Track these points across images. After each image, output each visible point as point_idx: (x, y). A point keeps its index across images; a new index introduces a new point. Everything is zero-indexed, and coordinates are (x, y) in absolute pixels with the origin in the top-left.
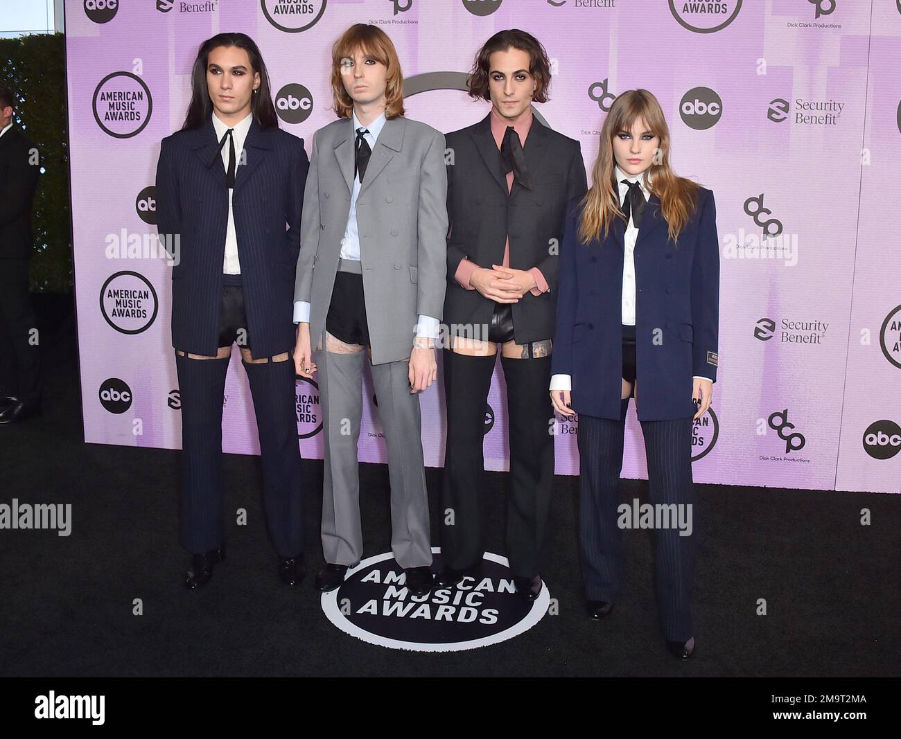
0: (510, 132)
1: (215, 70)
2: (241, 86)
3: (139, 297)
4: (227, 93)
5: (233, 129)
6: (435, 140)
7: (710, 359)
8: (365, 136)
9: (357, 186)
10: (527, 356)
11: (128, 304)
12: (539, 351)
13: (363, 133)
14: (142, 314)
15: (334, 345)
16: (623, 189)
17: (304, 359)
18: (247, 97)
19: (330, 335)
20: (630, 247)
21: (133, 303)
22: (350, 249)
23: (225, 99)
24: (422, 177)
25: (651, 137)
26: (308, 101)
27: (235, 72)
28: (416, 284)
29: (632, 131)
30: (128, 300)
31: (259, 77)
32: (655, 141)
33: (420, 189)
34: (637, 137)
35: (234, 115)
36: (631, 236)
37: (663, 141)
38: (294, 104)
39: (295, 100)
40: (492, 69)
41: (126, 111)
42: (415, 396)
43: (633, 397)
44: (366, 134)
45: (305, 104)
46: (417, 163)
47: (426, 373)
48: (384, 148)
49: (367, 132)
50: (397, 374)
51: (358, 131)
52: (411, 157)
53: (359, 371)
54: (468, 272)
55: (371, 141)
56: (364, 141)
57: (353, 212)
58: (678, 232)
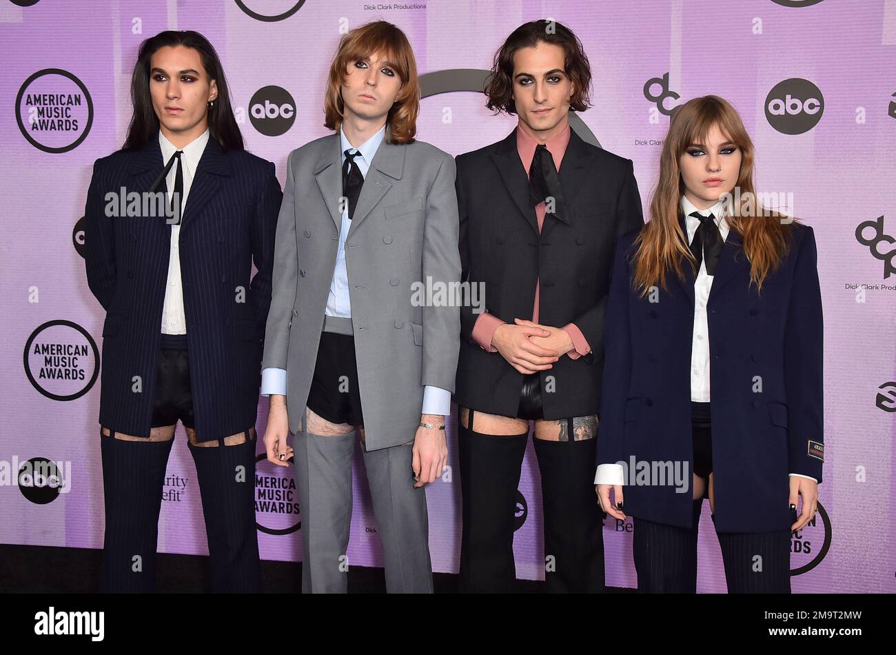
0: (541, 151)
1: (159, 76)
2: (192, 95)
3: (76, 353)
4: (173, 104)
5: (182, 152)
6: (443, 165)
7: (812, 451)
8: (357, 160)
9: (346, 223)
10: (566, 439)
11: (61, 363)
12: (581, 432)
13: (354, 156)
14: (79, 375)
15: (318, 425)
16: (692, 225)
17: (277, 442)
18: (200, 110)
19: (312, 412)
20: (703, 301)
21: (67, 361)
22: (339, 303)
23: (172, 112)
24: (427, 212)
25: (732, 150)
26: (290, 108)
27: (183, 77)
28: (421, 346)
29: (707, 143)
30: (61, 357)
31: (216, 86)
32: (736, 156)
33: (425, 227)
34: (713, 151)
35: (186, 132)
36: (703, 284)
37: (746, 154)
38: (272, 111)
39: (274, 106)
40: (518, 71)
41: (60, 118)
42: (420, 492)
43: (707, 498)
44: (356, 157)
45: (286, 111)
46: (421, 193)
47: (436, 460)
48: (380, 176)
49: (358, 154)
50: (396, 464)
51: (347, 153)
52: (414, 188)
53: (348, 457)
54: (491, 330)
55: (363, 166)
56: (355, 166)
57: (342, 254)
58: (764, 275)
